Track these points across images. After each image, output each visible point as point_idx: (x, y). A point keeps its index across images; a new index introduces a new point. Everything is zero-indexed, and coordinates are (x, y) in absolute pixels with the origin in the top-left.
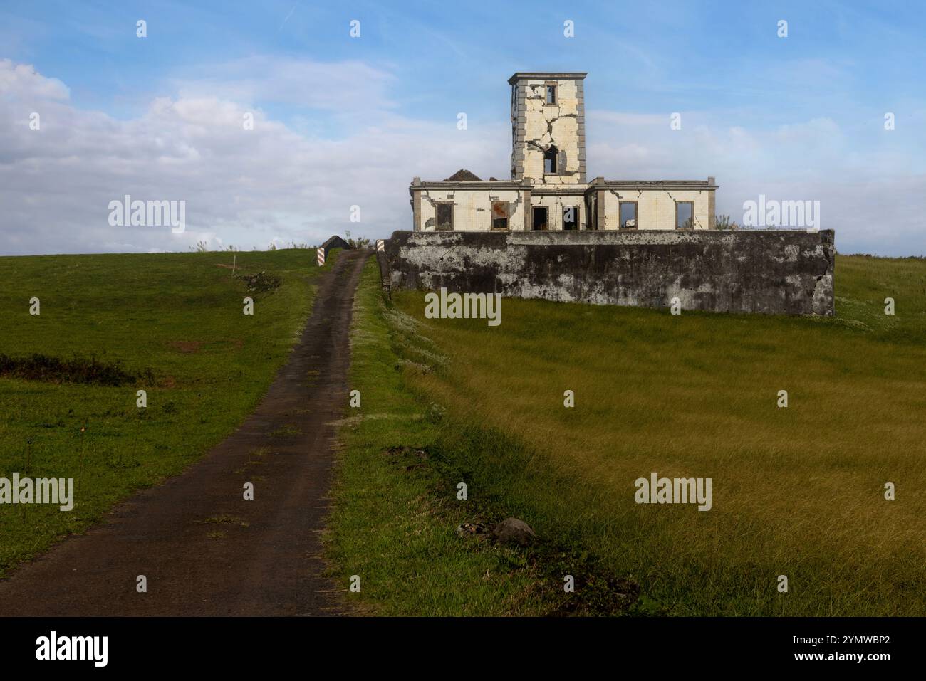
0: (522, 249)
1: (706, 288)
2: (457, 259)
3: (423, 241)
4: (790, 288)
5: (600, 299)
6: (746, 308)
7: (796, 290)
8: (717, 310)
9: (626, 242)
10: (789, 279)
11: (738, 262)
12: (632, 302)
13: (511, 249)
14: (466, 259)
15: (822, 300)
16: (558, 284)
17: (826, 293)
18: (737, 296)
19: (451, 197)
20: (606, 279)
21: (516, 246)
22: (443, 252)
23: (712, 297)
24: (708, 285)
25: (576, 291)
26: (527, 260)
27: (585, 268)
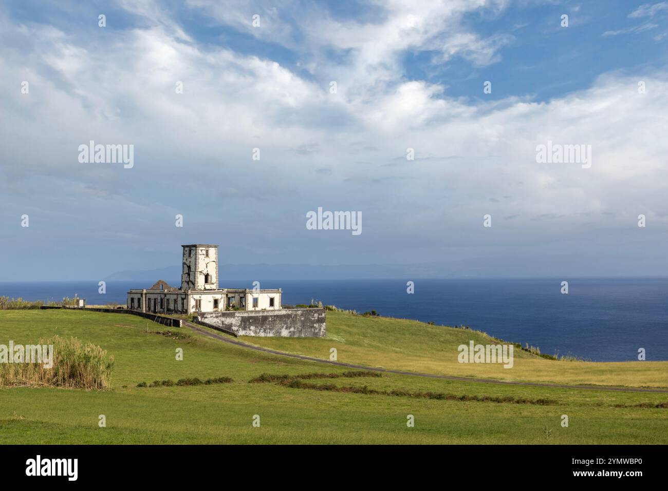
0: (240, 318)
1: (292, 329)
2: (220, 322)
3: (209, 316)
4: (315, 328)
5: (262, 334)
6: (303, 336)
7: (316, 329)
8: (295, 336)
9: (271, 314)
10: (315, 325)
11: (301, 320)
12: (271, 335)
13: (236, 318)
14: (223, 322)
15: (323, 332)
16: (250, 330)
17: (324, 329)
18: (300, 332)
19: (200, 297)
20: (264, 327)
21: (238, 317)
22: (215, 320)
23: (294, 332)
24: (293, 328)
25: (255, 332)
26: (241, 322)
27: (258, 324)
